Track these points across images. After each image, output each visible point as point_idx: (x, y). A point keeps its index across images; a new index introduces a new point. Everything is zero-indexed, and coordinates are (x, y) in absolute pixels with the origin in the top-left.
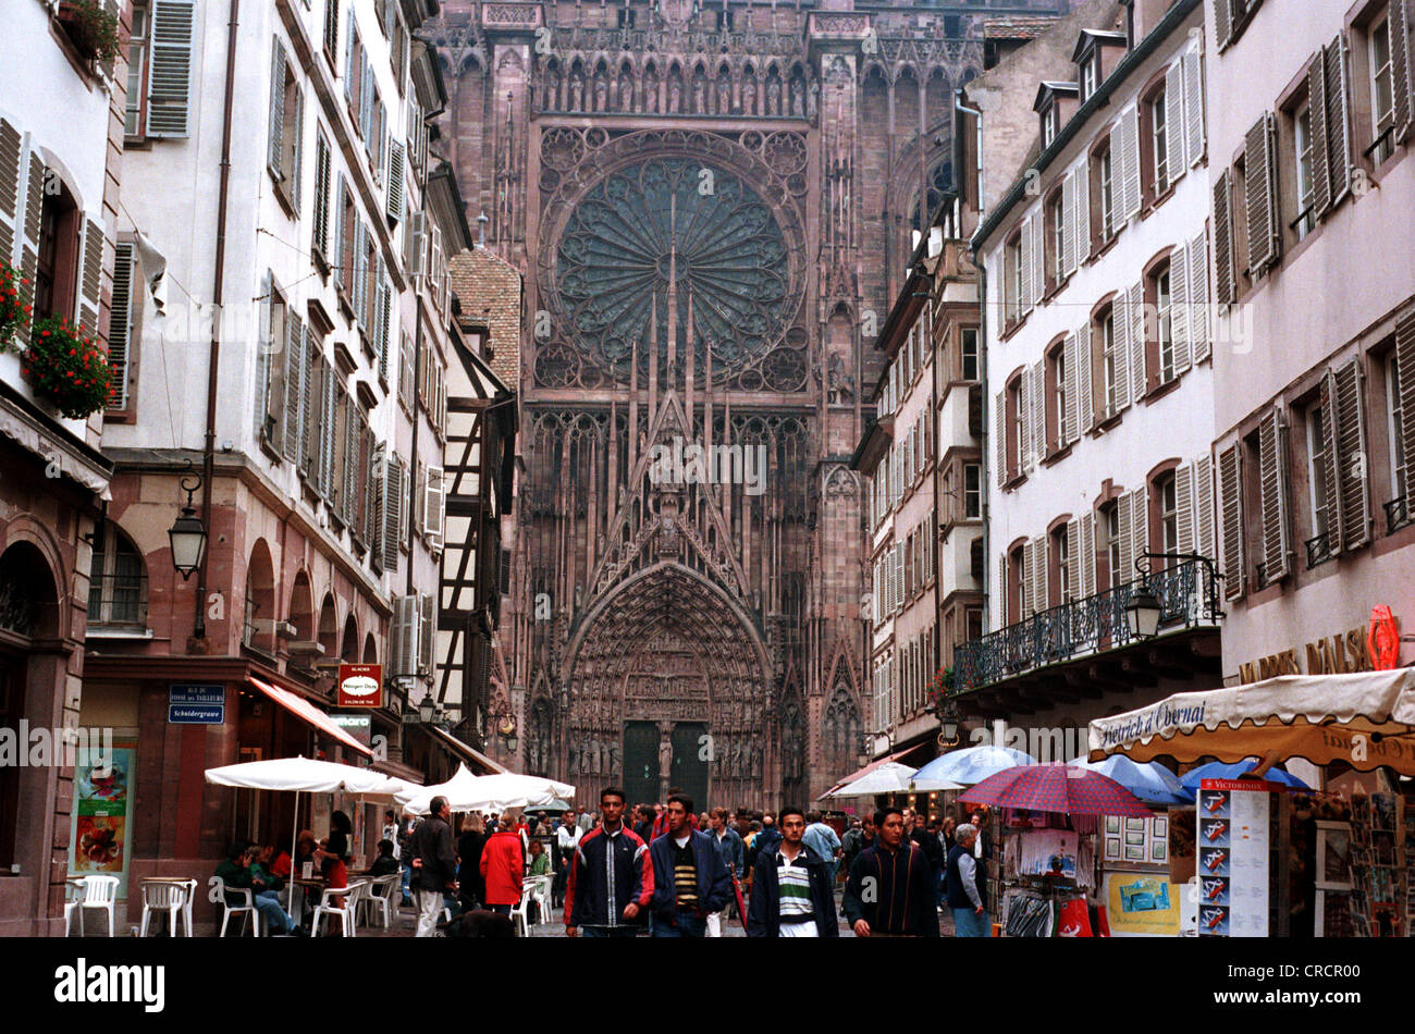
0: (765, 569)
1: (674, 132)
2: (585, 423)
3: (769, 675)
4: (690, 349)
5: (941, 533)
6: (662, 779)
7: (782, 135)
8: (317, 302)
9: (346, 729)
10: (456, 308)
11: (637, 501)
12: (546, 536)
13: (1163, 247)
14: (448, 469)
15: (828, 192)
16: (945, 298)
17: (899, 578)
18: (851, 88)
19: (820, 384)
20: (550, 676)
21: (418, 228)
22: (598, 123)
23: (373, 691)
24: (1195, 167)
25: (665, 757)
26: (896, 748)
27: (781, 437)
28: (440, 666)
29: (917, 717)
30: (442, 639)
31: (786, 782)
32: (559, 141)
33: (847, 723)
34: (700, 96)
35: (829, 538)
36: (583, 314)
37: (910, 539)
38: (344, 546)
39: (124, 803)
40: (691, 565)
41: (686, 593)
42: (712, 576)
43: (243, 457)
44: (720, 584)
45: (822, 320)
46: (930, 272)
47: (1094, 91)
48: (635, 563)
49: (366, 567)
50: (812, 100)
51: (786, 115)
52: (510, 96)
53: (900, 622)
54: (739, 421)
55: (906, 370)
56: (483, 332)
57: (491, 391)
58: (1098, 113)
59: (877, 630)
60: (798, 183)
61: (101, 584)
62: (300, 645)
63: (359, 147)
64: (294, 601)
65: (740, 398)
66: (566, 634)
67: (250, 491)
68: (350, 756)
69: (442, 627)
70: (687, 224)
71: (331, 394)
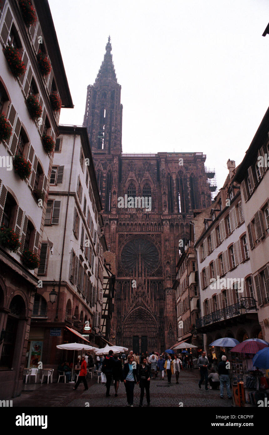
0: (157, 308)
1: (140, 234)
2: (126, 283)
3: (158, 327)
4: (143, 270)
5: (190, 299)
6: (139, 346)
7: (157, 234)
8: (81, 255)
9: (84, 337)
10: (105, 261)
11: (135, 296)
12: (119, 302)
13: (231, 243)
14: (104, 289)
15: (165, 243)
16: (189, 257)
17: (182, 308)
18: (168, 226)
19: (165, 275)
20: (120, 327)
21: (99, 246)
22: (128, 233)
23: (90, 329)
24: (236, 228)
25: (140, 342)
26: (183, 340)
27: (158, 284)
28: (102, 325)
29: (187, 333)
30: (102, 320)
31: (161, 346)
32: (121, 236)
33: (172, 335)
34: (144, 228)
35: (168, 302)
36: (125, 264)
37: (184, 301)
38: (85, 301)
39: (40, 352)
40: (144, 307)
41: (143, 312)
42: (148, 309)
43: (66, 282)
44: (149, 311)
45: (165, 264)
46: (186, 253)
47: (214, 219)
48: (134, 307)
49: (89, 306)
50: (162, 228)
51: (158, 231)
52: (113, 229)
53: (183, 316)
54: (151, 282)
55: (182, 271)
56: (110, 265)
57: (111, 275)
58: (217, 221)
59: (178, 318)
60: (160, 242)
61: (39, 307)
62: (76, 320)
63: (89, 230)
64: (76, 311)
65: (151, 278)
66: (123, 320)
67: (68, 289)
68: (85, 343)
69: (102, 318)
70: (142, 249)
71: (83, 273)
